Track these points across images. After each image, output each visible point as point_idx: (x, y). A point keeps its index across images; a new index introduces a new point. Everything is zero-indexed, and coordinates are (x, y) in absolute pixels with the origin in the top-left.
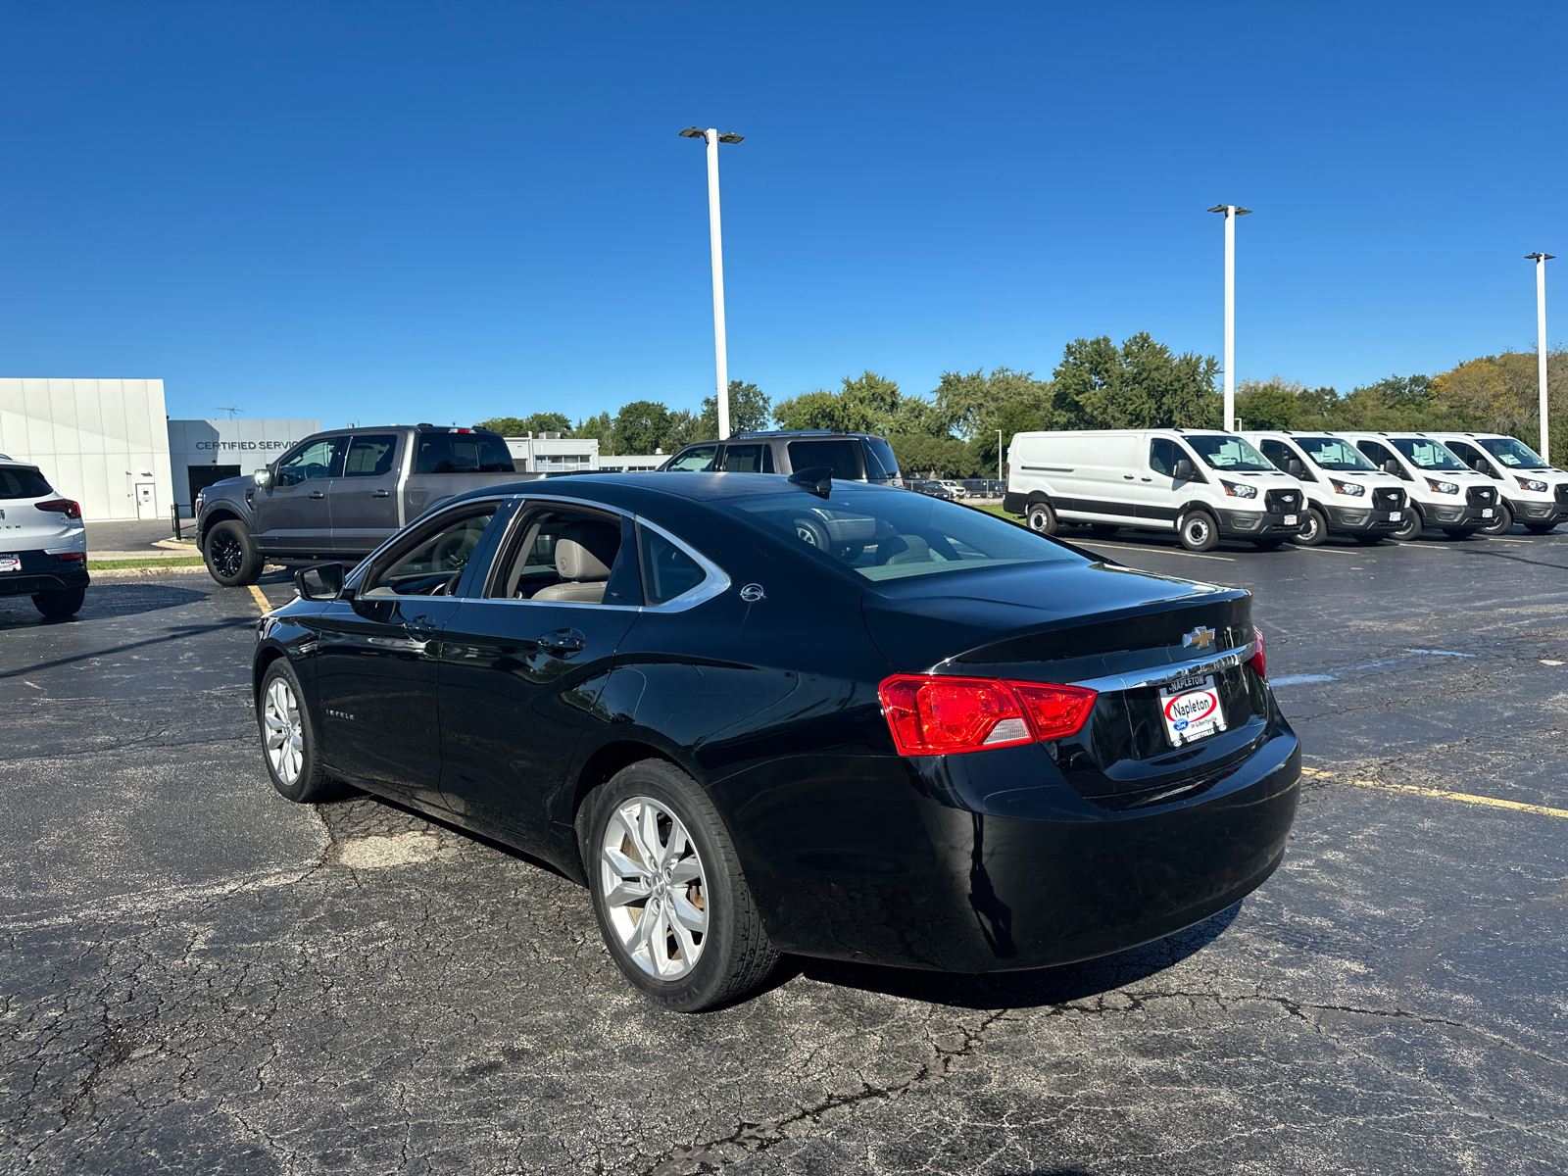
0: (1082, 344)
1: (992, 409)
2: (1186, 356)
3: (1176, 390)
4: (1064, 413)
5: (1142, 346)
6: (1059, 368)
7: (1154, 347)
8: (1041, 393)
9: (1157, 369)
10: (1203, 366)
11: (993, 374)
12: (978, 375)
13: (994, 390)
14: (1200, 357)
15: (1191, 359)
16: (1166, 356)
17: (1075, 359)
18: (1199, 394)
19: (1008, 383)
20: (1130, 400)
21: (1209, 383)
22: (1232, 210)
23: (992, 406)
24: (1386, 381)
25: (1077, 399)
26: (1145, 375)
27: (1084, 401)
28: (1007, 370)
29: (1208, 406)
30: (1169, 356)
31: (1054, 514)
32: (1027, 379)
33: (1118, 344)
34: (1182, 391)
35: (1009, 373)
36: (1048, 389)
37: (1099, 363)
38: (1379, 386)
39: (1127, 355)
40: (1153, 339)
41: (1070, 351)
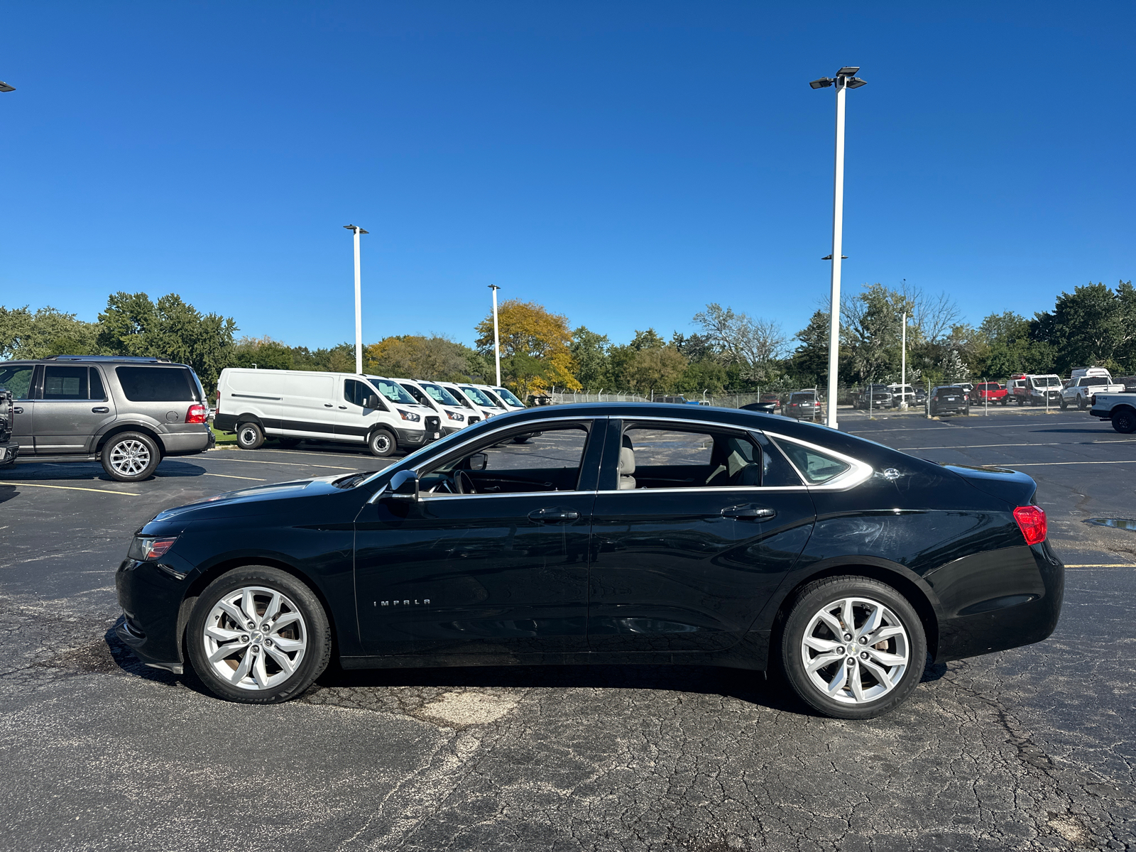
0: (123, 296)
1: (39, 340)
2: (211, 316)
3: (205, 340)
4: (109, 349)
5: (173, 304)
6: (103, 313)
7: (184, 306)
8: (87, 332)
9: (189, 322)
10: (224, 324)
11: (39, 311)
12: (24, 310)
13: (41, 325)
14: (222, 317)
15: (215, 318)
16: (195, 314)
17: (118, 307)
18: (223, 344)
19: (54, 320)
20: (169, 344)
21: (230, 337)
22: (358, 230)
23: (40, 338)
24: (341, 346)
25: (122, 339)
26: (180, 326)
27: (128, 342)
28: (53, 309)
29: (229, 353)
30: (198, 314)
31: (263, 431)
32: (71, 319)
33: (154, 300)
34: (210, 341)
35: (55, 312)
36: (92, 328)
37: (139, 313)
38: (336, 348)
39: (161, 309)
40: (183, 300)
41: (112, 300)
